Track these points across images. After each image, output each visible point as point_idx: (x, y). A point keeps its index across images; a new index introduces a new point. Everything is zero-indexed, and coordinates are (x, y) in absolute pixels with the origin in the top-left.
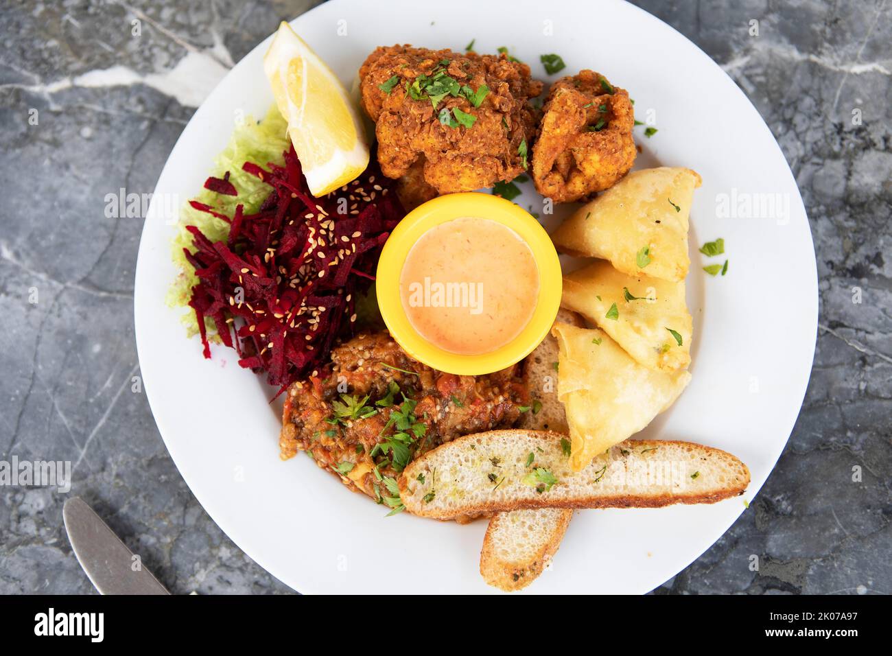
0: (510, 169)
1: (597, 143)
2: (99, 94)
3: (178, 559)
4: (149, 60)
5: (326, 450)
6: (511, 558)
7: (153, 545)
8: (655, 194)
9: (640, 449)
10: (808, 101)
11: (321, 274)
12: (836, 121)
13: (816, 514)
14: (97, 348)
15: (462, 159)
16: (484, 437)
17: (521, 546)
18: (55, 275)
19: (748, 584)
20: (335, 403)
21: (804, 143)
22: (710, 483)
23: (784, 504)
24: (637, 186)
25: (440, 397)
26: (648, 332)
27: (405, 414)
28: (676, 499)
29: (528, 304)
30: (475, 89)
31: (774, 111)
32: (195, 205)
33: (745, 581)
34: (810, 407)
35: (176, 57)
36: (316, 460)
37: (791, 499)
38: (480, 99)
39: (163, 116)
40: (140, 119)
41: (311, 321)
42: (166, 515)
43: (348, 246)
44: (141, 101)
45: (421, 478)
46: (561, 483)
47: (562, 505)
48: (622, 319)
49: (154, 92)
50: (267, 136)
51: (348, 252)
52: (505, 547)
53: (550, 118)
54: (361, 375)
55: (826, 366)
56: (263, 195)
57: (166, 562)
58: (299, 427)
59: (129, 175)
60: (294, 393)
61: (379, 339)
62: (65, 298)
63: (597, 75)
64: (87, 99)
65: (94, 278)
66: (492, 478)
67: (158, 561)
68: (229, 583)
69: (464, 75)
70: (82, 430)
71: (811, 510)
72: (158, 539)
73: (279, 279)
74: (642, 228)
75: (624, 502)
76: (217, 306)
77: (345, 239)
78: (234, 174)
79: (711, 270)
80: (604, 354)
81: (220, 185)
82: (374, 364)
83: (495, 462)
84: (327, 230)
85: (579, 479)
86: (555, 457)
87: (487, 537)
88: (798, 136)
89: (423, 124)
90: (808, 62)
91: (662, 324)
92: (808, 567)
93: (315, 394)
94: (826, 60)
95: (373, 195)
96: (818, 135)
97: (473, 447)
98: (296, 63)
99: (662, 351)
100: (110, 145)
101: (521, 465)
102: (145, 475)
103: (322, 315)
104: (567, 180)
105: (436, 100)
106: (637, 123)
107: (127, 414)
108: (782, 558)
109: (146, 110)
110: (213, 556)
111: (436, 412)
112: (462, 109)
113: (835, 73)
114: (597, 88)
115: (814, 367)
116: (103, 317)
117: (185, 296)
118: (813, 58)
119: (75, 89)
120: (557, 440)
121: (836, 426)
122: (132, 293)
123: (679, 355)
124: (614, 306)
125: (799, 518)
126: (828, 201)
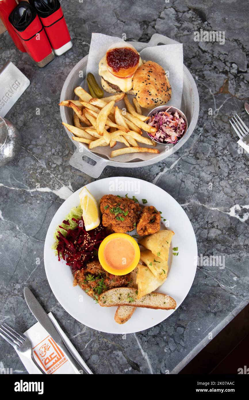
0: (131, 229)
1: (151, 227)
2: (42, 193)
3: (48, 304)
4: (54, 187)
5: (83, 286)
6: (122, 317)
7: (43, 300)
8: (163, 238)
9: (153, 294)
10: (201, 215)
11: (86, 249)
12: (207, 220)
13: (191, 311)
14: (35, 253)
15: (121, 227)
16: (119, 289)
17: (124, 314)
18: (28, 234)
19: (174, 325)
20: (86, 276)
21: (199, 225)
22: (167, 306)
23: (184, 308)
24: (160, 235)
25: (110, 279)
26: (158, 270)
27: (102, 282)
28: (160, 308)
29: (132, 259)
30: (125, 211)
31: (193, 216)
32: (60, 227)
33: (173, 324)
34: (193, 286)
35: (60, 187)
36: (81, 287)
37: (186, 307)
38: (126, 214)
39: (56, 200)
40: (51, 200)
41: (83, 258)
42: (47, 293)
43: (93, 243)
44: (51, 196)
45: (103, 298)
46: (135, 301)
47: (135, 306)
48: (152, 266)
49: (54, 194)
50: (78, 211)
51: (93, 244)
52: (120, 314)
53: (141, 220)
54: (93, 271)
55: (198, 277)
56: (76, 226)
57: (45, 304)
58: (78, 280)
59: (46, 213)
60: (77, 272)
61: (97, 263)
62: (29, 240)
63: (154, 208)
64: (39, 194)
65: (36, 236)
66: (119, 298)
67: (43, 304)
68: (59, 311)
69: (123, 208)
70: (30, 271)
71: (190, 310)
72: (44, 298)
73: (77, 248)
74: (159, 247)
75: (148, 307)
76: (62, 250)
77: (92, 241)
78: (69, 220)
79: (175, 254)
80: (148, 273)
81: (66, 222)
82: (96, 269)
83: (120, 295)
84: (89, 239)
85: (139, 300)
86: (134, 295)
87: (117, 311)
88: (198, 223)
89: (112, 219)
90: (202, 206)
91: (161, 268)
92: (188, 323)
93: (82, 274)
94: (206, 206)
95: (100, 230)
96: (203, 223)
97: (116, 291)
98: (86, 197)
99: (161, 274)
100: (43, 206)
101: (126, 296)
102: (43, 283)
103: (86, 257)
104: (144, 232)
105: (116, 214)
106: (162, 217)
107: (40, 269)
108: (182, 320)
109: (52, 198)
110: (56, 304)
111: (108, 282)
112: (122, 217)
113: (208, 209)
114: (153, 211)
115: (195, 277)
116: (37, 246)
117: (55, 247)
118: (204, 205)
119: (37, 191)
120: (135, 290)
121: (198, 291)
122: (44, 241)
123: (164, 275)
124: (151, 263)
125: (187, 311)
126: (203, 239)
